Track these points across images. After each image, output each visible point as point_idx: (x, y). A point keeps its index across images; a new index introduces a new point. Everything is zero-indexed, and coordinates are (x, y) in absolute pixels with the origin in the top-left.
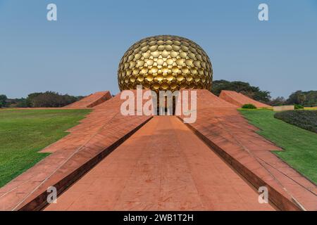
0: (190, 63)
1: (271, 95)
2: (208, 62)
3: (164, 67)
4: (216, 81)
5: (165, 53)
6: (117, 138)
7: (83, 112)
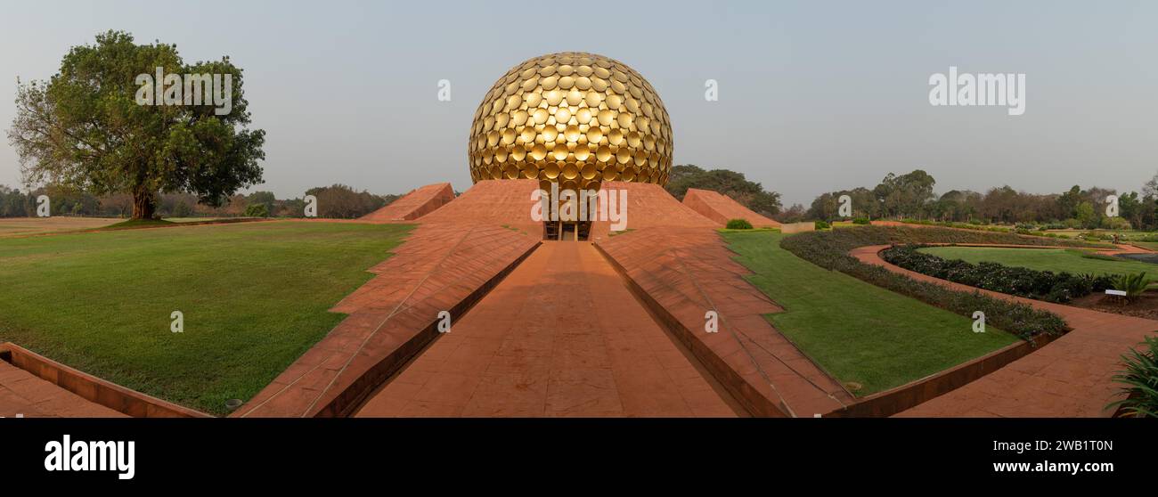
0: (628, 121)
1: (781, 200)
2: (666, 124)
3: (571, 128)
4: (679, 168)
5: (575, 95)
6: (468, 289)
7: (397, 229)
